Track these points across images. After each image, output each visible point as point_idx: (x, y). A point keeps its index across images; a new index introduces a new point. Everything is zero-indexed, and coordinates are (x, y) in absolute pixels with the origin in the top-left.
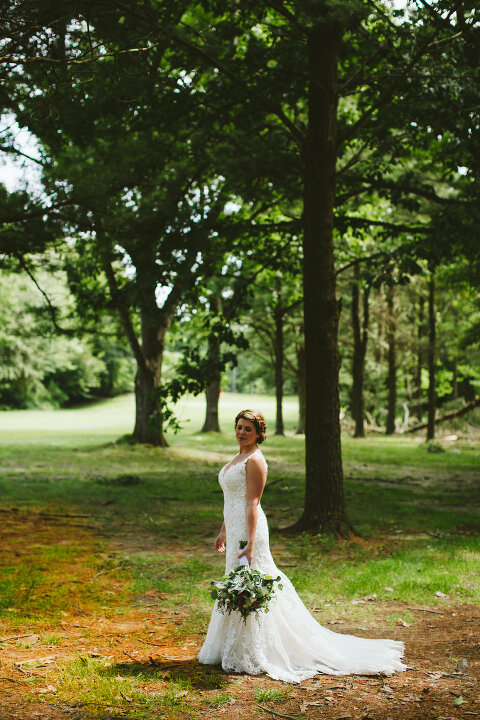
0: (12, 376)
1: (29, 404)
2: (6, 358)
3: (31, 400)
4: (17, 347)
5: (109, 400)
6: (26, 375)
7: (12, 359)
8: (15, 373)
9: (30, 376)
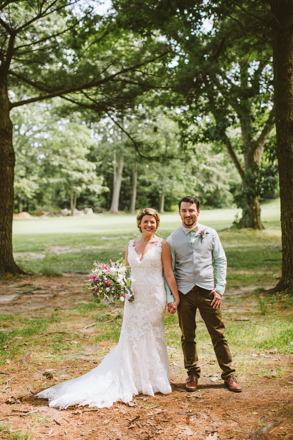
0: (212, 190)
1: (223, 205)
2: (207, 179)
3: (224, 203)
4: (213, 172)
5: (272, 200)
6: (219, 188)
7: (211, 179)
8: (213, 188)
9: (222, 189)
